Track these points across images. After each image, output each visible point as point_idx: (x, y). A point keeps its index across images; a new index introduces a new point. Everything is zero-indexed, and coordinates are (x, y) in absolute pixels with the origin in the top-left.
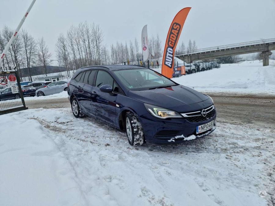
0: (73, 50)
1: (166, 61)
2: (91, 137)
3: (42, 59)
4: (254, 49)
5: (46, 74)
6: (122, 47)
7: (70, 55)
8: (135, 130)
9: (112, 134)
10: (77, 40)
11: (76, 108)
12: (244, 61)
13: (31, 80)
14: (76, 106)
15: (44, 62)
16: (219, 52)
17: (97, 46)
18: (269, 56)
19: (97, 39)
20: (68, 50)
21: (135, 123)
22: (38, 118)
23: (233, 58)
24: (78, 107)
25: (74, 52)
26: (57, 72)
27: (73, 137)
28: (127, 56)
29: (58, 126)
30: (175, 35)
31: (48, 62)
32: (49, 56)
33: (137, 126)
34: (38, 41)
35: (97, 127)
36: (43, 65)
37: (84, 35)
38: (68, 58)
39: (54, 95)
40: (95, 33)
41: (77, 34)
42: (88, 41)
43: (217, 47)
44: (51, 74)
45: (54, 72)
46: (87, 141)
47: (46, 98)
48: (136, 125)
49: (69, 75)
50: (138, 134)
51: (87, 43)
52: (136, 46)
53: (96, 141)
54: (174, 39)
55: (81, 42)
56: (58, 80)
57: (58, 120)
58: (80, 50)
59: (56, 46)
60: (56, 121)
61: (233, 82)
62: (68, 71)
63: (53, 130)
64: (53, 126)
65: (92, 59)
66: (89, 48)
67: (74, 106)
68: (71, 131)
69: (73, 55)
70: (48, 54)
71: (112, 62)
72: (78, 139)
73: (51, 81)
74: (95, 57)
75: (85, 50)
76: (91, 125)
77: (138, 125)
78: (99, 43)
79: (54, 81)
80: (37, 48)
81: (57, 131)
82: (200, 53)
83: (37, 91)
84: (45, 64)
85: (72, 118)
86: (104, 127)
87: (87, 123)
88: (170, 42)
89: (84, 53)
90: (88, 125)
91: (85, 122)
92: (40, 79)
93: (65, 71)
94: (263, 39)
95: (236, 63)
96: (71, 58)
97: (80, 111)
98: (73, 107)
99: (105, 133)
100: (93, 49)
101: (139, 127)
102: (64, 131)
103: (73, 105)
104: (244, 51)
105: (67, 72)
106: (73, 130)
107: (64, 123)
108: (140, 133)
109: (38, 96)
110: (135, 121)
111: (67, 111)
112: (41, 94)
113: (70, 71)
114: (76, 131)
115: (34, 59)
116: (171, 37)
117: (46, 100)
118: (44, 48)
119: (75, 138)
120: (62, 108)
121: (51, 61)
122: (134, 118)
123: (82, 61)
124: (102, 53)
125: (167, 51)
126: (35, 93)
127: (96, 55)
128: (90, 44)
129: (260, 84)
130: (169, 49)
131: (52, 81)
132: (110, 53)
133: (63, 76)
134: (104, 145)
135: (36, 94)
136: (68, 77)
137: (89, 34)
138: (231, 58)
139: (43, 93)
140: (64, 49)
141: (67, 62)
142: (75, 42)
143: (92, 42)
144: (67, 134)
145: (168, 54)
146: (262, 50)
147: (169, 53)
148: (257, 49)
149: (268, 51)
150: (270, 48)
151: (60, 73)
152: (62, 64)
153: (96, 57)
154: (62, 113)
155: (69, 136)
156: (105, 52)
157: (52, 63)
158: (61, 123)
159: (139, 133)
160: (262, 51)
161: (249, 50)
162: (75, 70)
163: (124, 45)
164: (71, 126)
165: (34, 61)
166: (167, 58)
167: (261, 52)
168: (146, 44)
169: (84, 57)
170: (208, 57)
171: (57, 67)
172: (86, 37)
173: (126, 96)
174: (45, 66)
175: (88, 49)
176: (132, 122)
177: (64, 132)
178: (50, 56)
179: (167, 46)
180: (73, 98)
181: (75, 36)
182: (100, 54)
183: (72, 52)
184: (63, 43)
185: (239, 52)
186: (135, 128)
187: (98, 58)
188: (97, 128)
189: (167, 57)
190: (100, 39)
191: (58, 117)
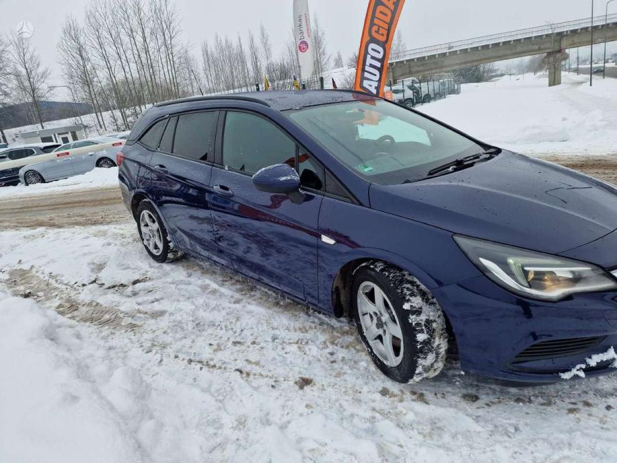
0: (105, 57)
1: (363, 78)
2: (230, 344)
3: (27, 84)
4: (530, 47)
5: (41, 122)
6: (229, 47)
7: (97, 72)
8: (421, 337)
9: (298, 325)
10: (113, 33)
11: (156, 233)
12: (502, 75)
13: (5, 140)
14: (156, 226)
15: (33, 91)
16: (455, 57)
17: (166, 45)
18: (563, 63)
19: (165, 27)
20: (92, 58)
21: (418, 312)
22: (34, 270)
23: (481, 69)
24: (163, 231)
25: (107, 62)
26: (69, 116)
27: (168, 350)
28: (243, 69)
29: (108, 299)
30: (387, 7)
31: (42, 91)
32: (44, 75)
33: (428, 322)
34: (11, 37)
35: (238, 296)
36: (31, 100)
37: (130, 17)
38: (95, 79)
39: (71, 180)
40: (157, 12)
41: (110, 17)
42: (141, 35)
43: (447, 46)
44: (55, 122)
45: (61, 117)
46: (223, 368)
47: (48, 190)
48: (423, 317)
49: (102, 123)
50: (430, 351)
51: (139, 39)
52: (265, 44)
53: (257, 363)
54: (388, 19)
55: (122, 37)
56: (75, 138)
57: (100, 275)
58: (123, 57)
59: (60, 49)
60: (94, 281)
61: (534, 127)
62: (99, 114)
63: (92, 320)
64: (90, 304)
65: (158, 80)
66: (147, 52)
67: (147, 225)
68: (153, 321)
69: (107, 70)
70: (41, 70)
71: (207, 86)
72: (190, 361)
73: (57, 142)
74: (163, 75)
75: (136, 56)
76: (214, 292)
77: (431, 318)
78: (171, 38)
79: (65, 140)
80: (10, 56)
81: (107, 322)
82: (413, 60)
83: (22, 172)
84: (36, 99)
85: (146, 266)
86: (258, 294)
87: (200, 282)
88: (375, 28)
89: (133, 66)
90: (204, 288)
91: (192, 279)
92: (26, 136)
93: (90, 113)
94: (551, 23)
95: (487, 81)
96: (101, 79)
97: (171, 245)
98: (144, 229)
99: (275, 324)
100: (156, 53)
101: (434, 325)
102: (130, 320)
103: (142, 224)
104: (509, 52)
105: (94, 115)
106: (162, 313)
107: (122, 285)
108: (439, 345)
109: (27, 184)
110: (417, 301)
111: (123, 236)
112: (33, 179)
113: (104, 114)
114: (172, 318)
115: (5, 84)
116: (378, 14)
117: (51, 196)
118: (28, 56)
119: (176, 357)
120: (101, 223)
121: (51, 88)
122: (408, 289)
123: (131, 86)
124: (180, 64)
125: (366, 53)
126: (18, 177)
127: (166, 70)
128: (148, 41)
129: (596, 130)
130: (372, 46)
131: (60, 142)
132: (199, 64)
133: (86, 127)
134: (292, 383)
135: (22, 179)
136: (99, 128)
137: (142, 15)
138: (477, 69)
139: (39, 175)
140: (81, 56)
141: (91, 90)
142: (109, 36)
143: (154, 37)
144: (145, 336)
145: (369, 61)
146: (548, 48)
147: (373, 58)
148: (537, 48)
149: (560, 51)
150: (564, 43)
151: (78, 118)
152: (81, 96)
153: (167, 74)
154: (109, 244)
155: (153, 345)
156: (187, 61)
157: (53, 94)
158: (114, 287)
159: (435, 345)
160: (549, 51)
161: (519, 49)
162: (114, 109)
163: (235, 44)
164: (150, 297)
165: (5, 92)
166: (367, 71)
167: (545, 54)
168: (305, 35)
169: (136, 75)
170: (431, 69)
171: (68, 104)
172: (134, 22)
173: (361, 204)
174: (36, 103)
175: (143, 55)
176: (406, 306)
177: (132, 327)
178: (46, 77)
179: (367, 38)
180: (140, 200)
181: (108, 22)
182: (176, 66)
183: (103, 63)
184: (76, 39)
185: (498, 55)
186: (422, 331)
187: (171, 77)
188: (237, 302)
189: (367, 68)
190: (173, 29)
191: (97, 261)
